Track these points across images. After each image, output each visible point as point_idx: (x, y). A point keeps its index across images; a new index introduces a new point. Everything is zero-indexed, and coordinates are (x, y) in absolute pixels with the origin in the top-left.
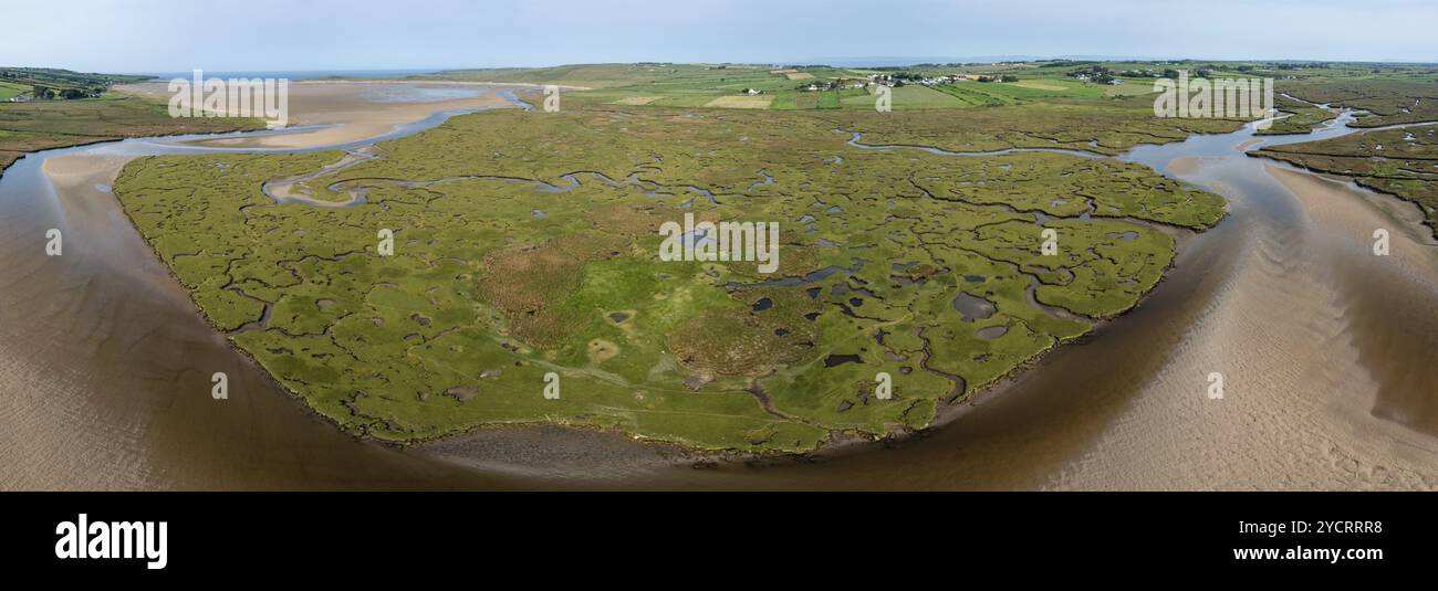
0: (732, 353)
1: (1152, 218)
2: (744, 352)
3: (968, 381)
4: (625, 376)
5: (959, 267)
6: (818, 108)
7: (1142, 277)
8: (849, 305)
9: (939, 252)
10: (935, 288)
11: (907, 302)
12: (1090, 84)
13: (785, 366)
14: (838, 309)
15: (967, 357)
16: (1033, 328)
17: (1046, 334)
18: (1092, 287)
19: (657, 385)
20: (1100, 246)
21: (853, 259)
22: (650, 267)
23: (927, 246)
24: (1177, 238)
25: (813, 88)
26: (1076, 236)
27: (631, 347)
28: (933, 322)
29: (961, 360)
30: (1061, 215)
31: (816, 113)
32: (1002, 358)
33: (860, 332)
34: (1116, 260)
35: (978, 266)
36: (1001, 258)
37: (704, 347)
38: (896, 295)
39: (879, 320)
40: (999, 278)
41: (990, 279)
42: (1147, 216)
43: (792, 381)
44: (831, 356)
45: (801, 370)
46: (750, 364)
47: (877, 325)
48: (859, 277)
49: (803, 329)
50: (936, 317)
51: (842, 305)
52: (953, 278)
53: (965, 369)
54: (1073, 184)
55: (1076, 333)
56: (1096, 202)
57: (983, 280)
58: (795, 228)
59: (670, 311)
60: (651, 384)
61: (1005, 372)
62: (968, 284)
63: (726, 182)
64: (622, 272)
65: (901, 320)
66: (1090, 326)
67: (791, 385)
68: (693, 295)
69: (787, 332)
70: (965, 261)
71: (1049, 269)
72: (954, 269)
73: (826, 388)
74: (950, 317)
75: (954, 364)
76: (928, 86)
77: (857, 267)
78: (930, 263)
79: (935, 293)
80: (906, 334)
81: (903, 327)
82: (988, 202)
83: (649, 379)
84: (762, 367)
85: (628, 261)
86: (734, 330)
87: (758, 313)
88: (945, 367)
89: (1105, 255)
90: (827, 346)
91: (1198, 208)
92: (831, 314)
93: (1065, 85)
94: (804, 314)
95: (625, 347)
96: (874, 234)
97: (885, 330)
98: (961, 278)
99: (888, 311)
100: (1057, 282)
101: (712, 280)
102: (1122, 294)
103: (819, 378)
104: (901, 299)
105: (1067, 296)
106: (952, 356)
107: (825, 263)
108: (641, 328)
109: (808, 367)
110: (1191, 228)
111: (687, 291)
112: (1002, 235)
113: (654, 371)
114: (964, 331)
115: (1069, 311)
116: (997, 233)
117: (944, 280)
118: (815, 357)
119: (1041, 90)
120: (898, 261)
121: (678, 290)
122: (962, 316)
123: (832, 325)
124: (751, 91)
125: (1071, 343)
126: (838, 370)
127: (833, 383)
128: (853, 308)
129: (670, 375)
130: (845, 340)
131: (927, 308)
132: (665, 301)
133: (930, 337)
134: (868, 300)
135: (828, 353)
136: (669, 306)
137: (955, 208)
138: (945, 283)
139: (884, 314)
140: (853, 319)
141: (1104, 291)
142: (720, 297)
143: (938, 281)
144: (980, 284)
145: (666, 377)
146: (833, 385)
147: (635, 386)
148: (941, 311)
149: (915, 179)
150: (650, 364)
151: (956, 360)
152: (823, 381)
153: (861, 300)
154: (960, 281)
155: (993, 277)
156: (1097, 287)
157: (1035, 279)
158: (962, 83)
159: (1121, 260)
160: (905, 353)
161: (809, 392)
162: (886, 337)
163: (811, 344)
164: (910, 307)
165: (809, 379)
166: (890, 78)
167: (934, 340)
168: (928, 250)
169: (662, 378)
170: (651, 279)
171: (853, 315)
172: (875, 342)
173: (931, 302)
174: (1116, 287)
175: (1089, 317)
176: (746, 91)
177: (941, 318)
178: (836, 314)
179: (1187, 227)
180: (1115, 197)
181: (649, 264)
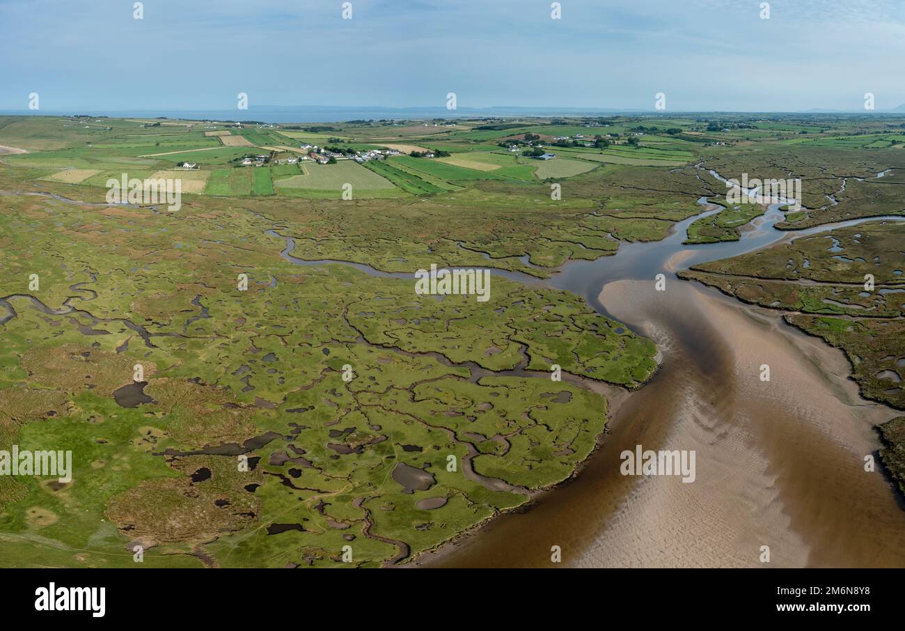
0: (174, 523)
1: (586, 374)
2: (184, 521)
3: (412, 547)
4: (64, 541)
5: (397, 435)
6: (252, 195)
7: (577, 446)
8: (288, 476)
9: (377, 418)
10: (373, 458)
11: (346, 473)
12: (522, 159)
13: (228, 534)
14: (278, 480)
15: (409, 526)
16: (473, 498)
17: (485, 505)
18: (529, 457)
19: (97, 549)
20: (534, 410)
21: (290, 424)
22: (88, 431)
23: (363, 409)
24: (610, 398)
25: (246, 162)
26: (511, 396)
27: (69, 515)
28: (373, 493)
29: (404, 529)
30: (496, 369)
31: (249, 203)
32: (444, 526)
33: (301, 503)
34: (551, 425)
35: (415, 434)
36: (438, 424)
37: (145, 518)
38: (334, 465)
39: (319, 491)
40: (438, 448)
41: (428, 448)
42: (580, 370)
43: (236, 546)
44: (272, 525)
45: (244, 537)
46: (192, 532)
47: (317, 497)
48: (298, 445)
49: (243, 500)
50: (375, 488)
51: (281, 476)
52: (391, 448)
53: (409, 537)
54: (507, 324)
55: (514, 504)
56: (530, 352)
57: (421, 449)
58: (232, 384)
59: (107, 481)
60: (92, 548)
61: (448, 539)
62: (406, 454)
63: (161, 314)
64: (58, 437)
65: (341, 491)
66: (529, 497)
67: (235, 550)
68: (132, 462)
69: (227, 503)
70: (403, 428)
71: (485, 437)
72: (392, 437)
73: (270, 553)
74: (389, 488)
75: (397, 533)
76: (360, 163)
77: (294, 435)
78: (367, 429)
79: (374, 463)
80: (347, 505)
81: (344, 498)
82: (423, 351)
83: (90, 544)
84: (204, 535)
85: (64, 422)
86: (173, 501)
87: (198, 483)
88: (388, 535)
89: (540, 421)
90: (268, 516)
91: (631, 359)
92: (269, 485)
93: (497, 163)
94: (244, 486)
95: (65, 515)
96: (310, 393)
97: (325, 501)
98: (399, 446)
99: (326, 483)
100: (494, 451)
101: (148, 446)
102: (558, 465)
103: (263, 543)
104: (340, 470)
105: (505, 467)
106: (394, 525)
107: (262, 428)
108: (79, 497)
109: (251, 534)
110: (623, 386)
111: (124, 459)
112: (439, 395)
113: (94, 537)
114: (405, 503)
115: (507, 482)
116: (432, 393)
117: (381, 449)
118: (257, 526)
119: (474, 171)
120: (335, 427)
121: (115, 457)
122: (402, 488)
123: (272, 496)
124: (186, 165)
125: (510, 513)
126: (281, 537)
127: (277, 548)
128: (293, 480)
129: (110, 542)
130: (286, 511)
131: (366, 479)
132: (102, 469)
133: (371, 508)
134: (307, 472)
135: (270, 522)
136: (108, 475)
137: (391, 358)
138: (382, 453)
139: (324, 486)
140: (293, 490)
141: (540, 461)
142: (159, 466)
143: (376, 450)
144: (417, 454)
145: (108, 543)
146: (277, 550)
147: (75, 550)
148: (380, 483)
149: (351, 315)
150: (89, 532)
151: (398, 529)
152: (267, 546)
153: (300, 471)
154: (398, 451)
155: (430, 447)
156: (534, 458)
157: (472, 448)
158: (395, 158)
159: (555, 427)
160: (347, 522)
161: (254, 555)
162: (327, 507)
163: (252, 514)
164: (350, 478)
165: (252, 545)
166: (323, 151)
167: (375, 510)
168: (365, 414)
169: (103, 544)
170: (88, 444)
171: (293, 487)
172: (317, 513)
173: (370, 473)
174: (552, 458)
175: (527, 488)
176: (181, 164)
177: (381, 490)
178: (276, 484)
179: (620, 385)
180: (548, 344)
181: (85, 426)
